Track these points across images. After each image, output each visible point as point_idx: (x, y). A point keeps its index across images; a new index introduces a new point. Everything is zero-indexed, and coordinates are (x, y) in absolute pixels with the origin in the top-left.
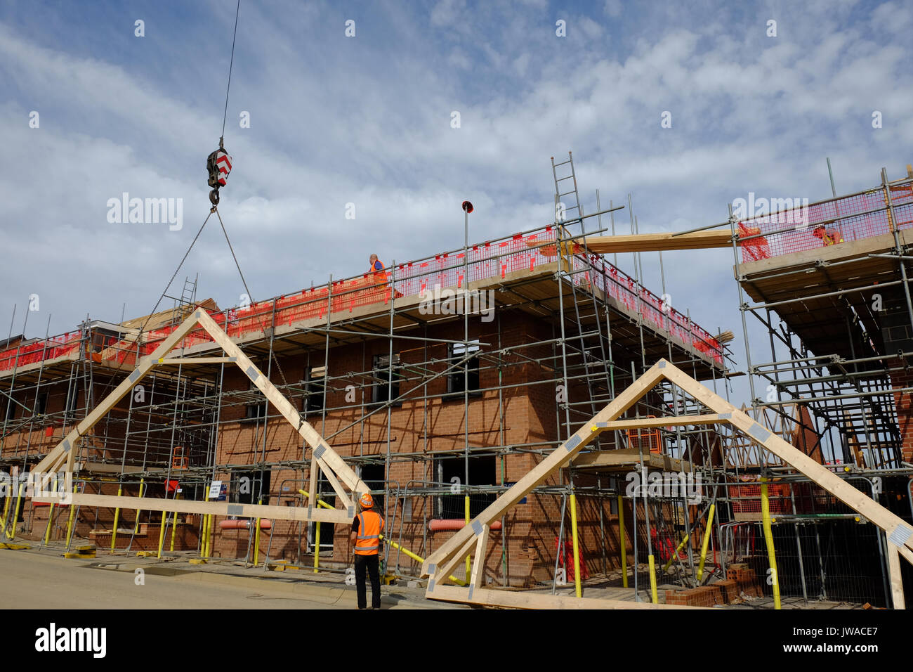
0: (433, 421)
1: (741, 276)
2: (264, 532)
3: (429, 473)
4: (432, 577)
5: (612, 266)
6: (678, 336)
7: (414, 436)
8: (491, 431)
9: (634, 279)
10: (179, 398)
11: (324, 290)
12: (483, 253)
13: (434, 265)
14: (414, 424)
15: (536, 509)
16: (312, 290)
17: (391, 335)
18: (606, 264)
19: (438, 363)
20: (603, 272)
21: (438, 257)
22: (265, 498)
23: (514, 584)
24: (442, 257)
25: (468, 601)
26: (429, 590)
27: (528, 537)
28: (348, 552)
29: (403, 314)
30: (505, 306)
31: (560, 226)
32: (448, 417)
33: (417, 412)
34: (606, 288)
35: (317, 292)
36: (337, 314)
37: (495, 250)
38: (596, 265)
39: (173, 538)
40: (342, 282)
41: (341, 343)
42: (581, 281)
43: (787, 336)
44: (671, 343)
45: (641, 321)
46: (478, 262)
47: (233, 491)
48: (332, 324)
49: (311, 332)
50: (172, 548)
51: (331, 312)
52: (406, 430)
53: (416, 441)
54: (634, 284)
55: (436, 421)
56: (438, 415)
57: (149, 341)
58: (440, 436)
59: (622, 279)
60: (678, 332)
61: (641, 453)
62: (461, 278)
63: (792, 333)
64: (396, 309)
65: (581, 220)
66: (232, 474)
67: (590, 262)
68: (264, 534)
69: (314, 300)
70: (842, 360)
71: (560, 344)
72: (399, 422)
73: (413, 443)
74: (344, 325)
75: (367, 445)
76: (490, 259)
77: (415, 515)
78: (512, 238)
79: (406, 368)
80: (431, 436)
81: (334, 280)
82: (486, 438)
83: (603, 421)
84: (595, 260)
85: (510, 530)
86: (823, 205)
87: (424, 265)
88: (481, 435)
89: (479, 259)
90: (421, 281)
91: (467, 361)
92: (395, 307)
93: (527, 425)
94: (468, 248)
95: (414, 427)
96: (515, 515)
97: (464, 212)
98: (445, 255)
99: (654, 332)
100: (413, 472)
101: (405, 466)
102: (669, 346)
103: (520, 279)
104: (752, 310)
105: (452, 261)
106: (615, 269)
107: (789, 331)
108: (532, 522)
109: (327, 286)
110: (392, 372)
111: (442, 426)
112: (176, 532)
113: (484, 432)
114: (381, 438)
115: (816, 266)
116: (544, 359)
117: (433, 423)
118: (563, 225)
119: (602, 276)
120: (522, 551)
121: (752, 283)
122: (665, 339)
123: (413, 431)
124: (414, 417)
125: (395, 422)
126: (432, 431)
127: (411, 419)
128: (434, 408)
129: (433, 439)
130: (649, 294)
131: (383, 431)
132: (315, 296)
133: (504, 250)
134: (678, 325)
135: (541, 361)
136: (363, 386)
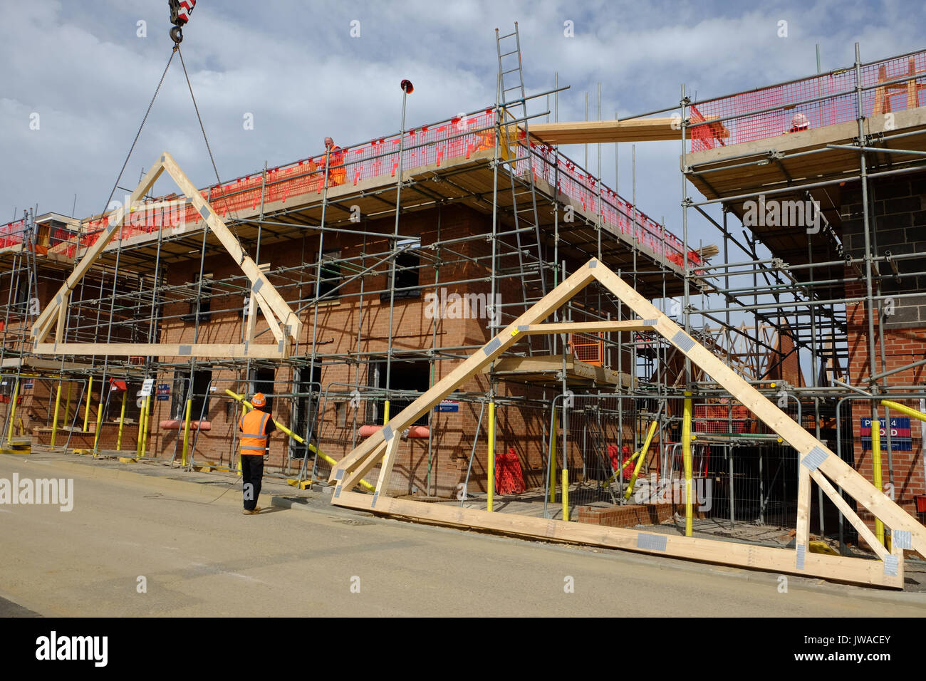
0: (371, 322)
1: (686, 167)
2: (203, 433)
3: (364, 377)
4: (339, 483)
5: (568, 160)
6: (649, 244)
7: (351, 338)
8: (428, 335)
9: (597, 178)
10: (116, 293)
11: (259, 178)
12: (419, 138)
13: (369, 151)
14: (352, 325)
15: (469, 419)
16: (247, 178)
17: (322, 227)
18: (560, 157)
19: (368, 258)
20: (555, 166)
21: (373, 143)
22: (194, 397)
23: (441, 495)
24: (378, 142)
25: (371, 509)
26: (335, 496)
27: (458, 446)
28: (284, 456)
29: (337, 205)
30: (446, 199)
31: (501, 109)
32: (386, 319)
33: (356, 312)
34: (558, 183)
35: (252, 181)
36: (271, 204)
37: (431, 135)
38: (548, 158)
39: (119, 438)
40: (276, 170)
41: (282, 238)
42: (525, 173)
43: (752, 245)
44: (637, 250)
45: (599, 223)
46: (414, 148)
47: (176, 391)
48: (265, 215)
49: (245, 224)
50: (118, 447)
51: (265, 202)
52: (344, 332)
53: (353, 344)
54: (596, 183)
55: (374, 323)
56: (376, 316)
57: (89, 232)
58: (377, 339)
59: (581, 176)
60: (648, 240)
61: (564, 360)
62: (396, 165)
63: (757, 242)
64: (329, 200)
65: (523, 101)
66: (176, 374)
67: (539, 153)
68: (203, 436)
69: (251, 189)
70: (785, 264)
71: (491, 239)
72: (337, 323)
73: (351, 345)
74: (278, 216)
75: (305, 346)
76: (427, 145)
77: (348, 420)
78: (450, 122)
79: (335, 263)
80: (368, 339)
81: (269, 167)
82: (423, 342)
83: (525, 324)
84: (546, 152)
85: (441, 439)
86: (785, 87)
87: (360, 151)
88: (418, 338)
89: (416, 145)
90: (355, 169)
91: (394, 257)
92: (328, 197)
93: (464, 328)
94: (404, 133)
95: (352, 328)
96: (446, 423)
97: (402, 92)
98: (381, 141)
99: (616, 237)
100: (349, 376)
101: (341, 369)
102: (635, 254)
103: (454, 167)
104: (696, 207)
105: (388, 147)
106: (571, 164)
107: (754, 240)
108: (463, 432)
109: (261, 174)
110: (321, 267)
111: (379, 328)
112: (122, 432)
113: (421, 336)
114: (319, 339)
115: (769, 157)
116: (482, 258)
117: (371, 325)
118: (504, 107)
119: (554, 170)
120: (450, 460)
121: (699, 176)
122: (631, 246)
123: (351, 333)
124: (353, 318)
125: (334, 323)
126: (369, 334)
127: (350, 320)
128: (372, 309)
129: (370, 342)
130: (614, 196)
131: (321, 333)
132: (252, 185)
133: (443, 135)
134: (649, 232)
135: (478, 260)
136: (301, 283)
